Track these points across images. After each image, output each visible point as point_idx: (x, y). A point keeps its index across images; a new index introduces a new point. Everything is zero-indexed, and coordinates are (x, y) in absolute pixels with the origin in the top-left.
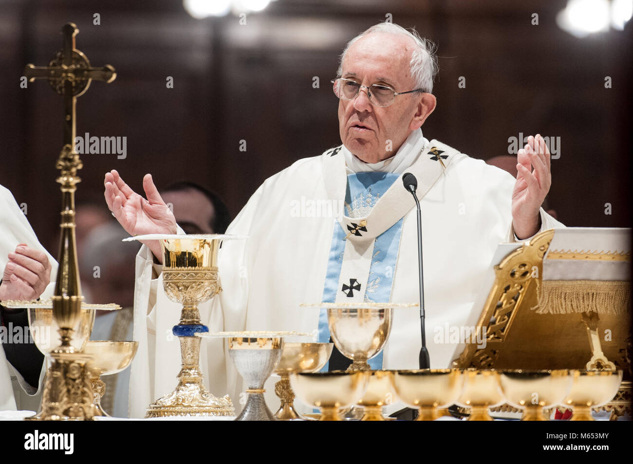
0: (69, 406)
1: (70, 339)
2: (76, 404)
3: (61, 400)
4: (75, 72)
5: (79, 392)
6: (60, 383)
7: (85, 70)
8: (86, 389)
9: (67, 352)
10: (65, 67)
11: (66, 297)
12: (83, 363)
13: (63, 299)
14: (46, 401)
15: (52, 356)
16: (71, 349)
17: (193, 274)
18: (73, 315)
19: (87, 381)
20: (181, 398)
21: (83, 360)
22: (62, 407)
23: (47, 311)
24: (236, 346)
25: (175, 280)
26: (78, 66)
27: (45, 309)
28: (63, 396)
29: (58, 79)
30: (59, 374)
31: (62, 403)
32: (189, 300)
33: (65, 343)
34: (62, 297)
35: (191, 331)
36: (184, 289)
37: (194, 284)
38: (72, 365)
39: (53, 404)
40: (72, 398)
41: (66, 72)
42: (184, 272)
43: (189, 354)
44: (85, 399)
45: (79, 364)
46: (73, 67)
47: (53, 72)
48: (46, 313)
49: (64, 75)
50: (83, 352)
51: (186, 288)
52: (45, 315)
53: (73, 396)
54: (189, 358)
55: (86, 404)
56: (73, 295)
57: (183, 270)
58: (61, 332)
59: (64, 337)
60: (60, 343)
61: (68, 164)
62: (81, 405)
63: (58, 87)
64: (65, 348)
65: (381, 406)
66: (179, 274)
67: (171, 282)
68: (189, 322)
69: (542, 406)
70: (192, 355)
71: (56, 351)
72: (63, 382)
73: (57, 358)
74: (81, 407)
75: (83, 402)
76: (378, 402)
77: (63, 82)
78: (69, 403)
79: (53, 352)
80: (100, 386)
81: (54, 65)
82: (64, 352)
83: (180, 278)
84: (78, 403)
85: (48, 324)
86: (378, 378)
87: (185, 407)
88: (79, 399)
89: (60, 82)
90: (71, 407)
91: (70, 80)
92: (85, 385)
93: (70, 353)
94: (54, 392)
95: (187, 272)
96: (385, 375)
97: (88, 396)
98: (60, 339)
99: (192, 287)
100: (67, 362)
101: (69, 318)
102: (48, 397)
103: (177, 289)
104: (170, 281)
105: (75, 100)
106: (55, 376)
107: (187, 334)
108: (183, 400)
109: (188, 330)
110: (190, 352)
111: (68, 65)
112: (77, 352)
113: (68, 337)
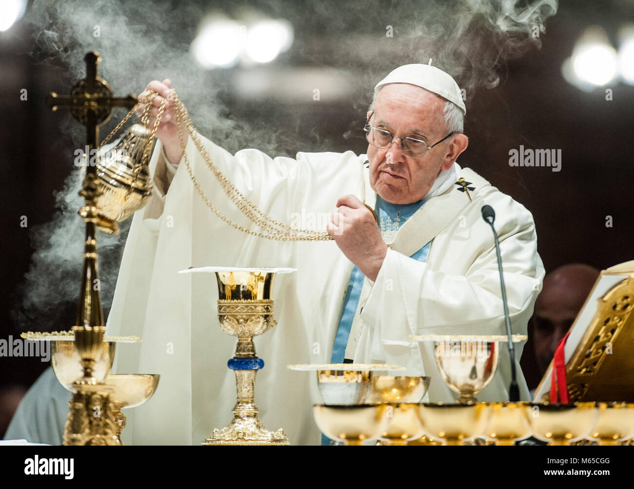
0: (91, 437)
1: (92, 370)
2: (98, 436)
3: (83, 432)
4: (98, 100)
5: (101, 424)
6: (82, 415)
7: (108, 98)
8: (108, 421)
9: (89, 383)
10: (88, 96)
11: (88, 328)
12: (105, 394)
13: (85, 331)
14: (68, 433)
15: (74, 387)
16: (93, 381)
17: (253, 307)
18: (95, 346)
19: (109, 413)
20: (242, 432)
21: (105, 391)
22: (84, 439)
23: (68, 343)
24: (324, 379)
25: (235, 312)
26: (101, 95)
27: (65, 341)
28: (85, 428)
29: (80, 108)
30: (80, 405)
31: (84, 434)
32: (247, 333)
33: (87, 374)
34: (84, 327)
35: (249, 365)
36: (244, 322)
37: (253, 317)
38: (95, 396)
39: (75, 436)
40: (94, 430)
41: (89, 100)
42: (243, 304)
43: (246, 388)
44: (108, 431)
45: (102, 396)
46: (96, 95)
47: (75, 101)
48: (67, 345)
49: (86, 104)
50: (104, 384)
51: (246, 321)
52: (65, 348)
53: (95, 428)
54: (245, 391)
55: (108, 436)
56: (96, 326)
57: (243, 303)
58: (83, 363)
59: (86, 369)
60: (82, 374)
61: (90, 193)
62: (103, 437)
63: (80, 116)
64: (87, 379)
65: (406, 439)
66: (238, 306)
67: (230, 315)
68: (244, 355)
69: (568, 439)
70: (248, 388)
71: (78, 382)
72: (85, 413)
73: (79, 389)
74: (104, 439)
75: (105, 434)
76: (402, 434)
77: (86, 111)
78: (90, 434)
79: (75, 383)
80: (121, 419)
81: (77, 93)
82: (86, 383)
83: (239, 311)
84: (100, 434)
85: (69, 356)
86: (403, 411)
87: (246, 441)
88: (101, 431)
89: (83, 111)
90: (93, 439)
91: (93, 108)
92: (107, 417)
93: (92, 384)
94: (75, 423)
95: (246, 304)
96: (410, 408)
97: (111, 428)
98: (82, 371)
99: (252, 320)
100: (89, 394)
101: (91, 349)
102: (70, 428)
103: (235, 321)
104: (228, 314)
105: (98, 130)
106: (77, 407)
107: (244, 367)
108: (244, 434)
109: (247, 363)
110: (246, 385)
111: (91, 93)
112: (100, 384)
113: (91, 369)
